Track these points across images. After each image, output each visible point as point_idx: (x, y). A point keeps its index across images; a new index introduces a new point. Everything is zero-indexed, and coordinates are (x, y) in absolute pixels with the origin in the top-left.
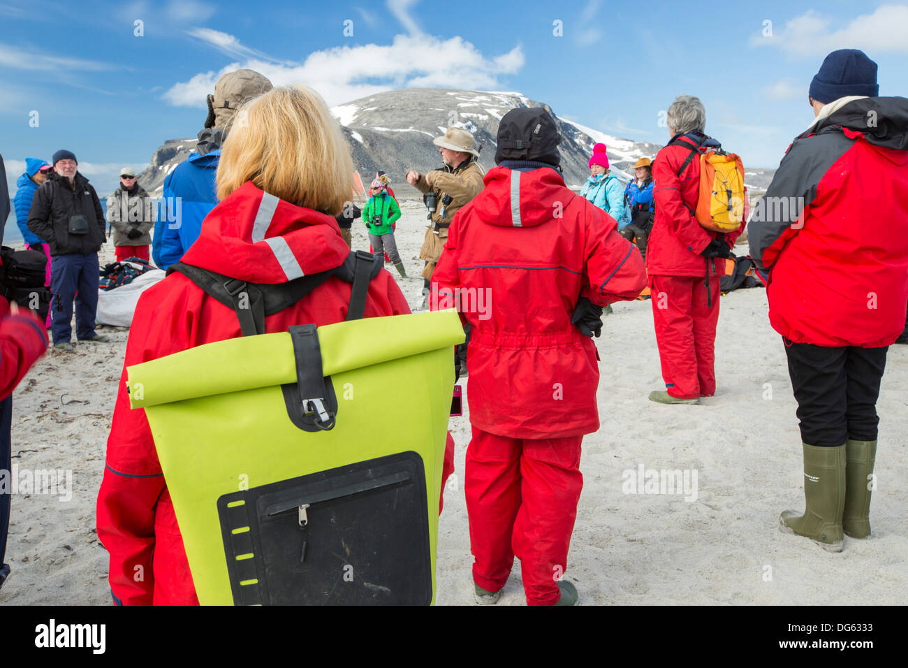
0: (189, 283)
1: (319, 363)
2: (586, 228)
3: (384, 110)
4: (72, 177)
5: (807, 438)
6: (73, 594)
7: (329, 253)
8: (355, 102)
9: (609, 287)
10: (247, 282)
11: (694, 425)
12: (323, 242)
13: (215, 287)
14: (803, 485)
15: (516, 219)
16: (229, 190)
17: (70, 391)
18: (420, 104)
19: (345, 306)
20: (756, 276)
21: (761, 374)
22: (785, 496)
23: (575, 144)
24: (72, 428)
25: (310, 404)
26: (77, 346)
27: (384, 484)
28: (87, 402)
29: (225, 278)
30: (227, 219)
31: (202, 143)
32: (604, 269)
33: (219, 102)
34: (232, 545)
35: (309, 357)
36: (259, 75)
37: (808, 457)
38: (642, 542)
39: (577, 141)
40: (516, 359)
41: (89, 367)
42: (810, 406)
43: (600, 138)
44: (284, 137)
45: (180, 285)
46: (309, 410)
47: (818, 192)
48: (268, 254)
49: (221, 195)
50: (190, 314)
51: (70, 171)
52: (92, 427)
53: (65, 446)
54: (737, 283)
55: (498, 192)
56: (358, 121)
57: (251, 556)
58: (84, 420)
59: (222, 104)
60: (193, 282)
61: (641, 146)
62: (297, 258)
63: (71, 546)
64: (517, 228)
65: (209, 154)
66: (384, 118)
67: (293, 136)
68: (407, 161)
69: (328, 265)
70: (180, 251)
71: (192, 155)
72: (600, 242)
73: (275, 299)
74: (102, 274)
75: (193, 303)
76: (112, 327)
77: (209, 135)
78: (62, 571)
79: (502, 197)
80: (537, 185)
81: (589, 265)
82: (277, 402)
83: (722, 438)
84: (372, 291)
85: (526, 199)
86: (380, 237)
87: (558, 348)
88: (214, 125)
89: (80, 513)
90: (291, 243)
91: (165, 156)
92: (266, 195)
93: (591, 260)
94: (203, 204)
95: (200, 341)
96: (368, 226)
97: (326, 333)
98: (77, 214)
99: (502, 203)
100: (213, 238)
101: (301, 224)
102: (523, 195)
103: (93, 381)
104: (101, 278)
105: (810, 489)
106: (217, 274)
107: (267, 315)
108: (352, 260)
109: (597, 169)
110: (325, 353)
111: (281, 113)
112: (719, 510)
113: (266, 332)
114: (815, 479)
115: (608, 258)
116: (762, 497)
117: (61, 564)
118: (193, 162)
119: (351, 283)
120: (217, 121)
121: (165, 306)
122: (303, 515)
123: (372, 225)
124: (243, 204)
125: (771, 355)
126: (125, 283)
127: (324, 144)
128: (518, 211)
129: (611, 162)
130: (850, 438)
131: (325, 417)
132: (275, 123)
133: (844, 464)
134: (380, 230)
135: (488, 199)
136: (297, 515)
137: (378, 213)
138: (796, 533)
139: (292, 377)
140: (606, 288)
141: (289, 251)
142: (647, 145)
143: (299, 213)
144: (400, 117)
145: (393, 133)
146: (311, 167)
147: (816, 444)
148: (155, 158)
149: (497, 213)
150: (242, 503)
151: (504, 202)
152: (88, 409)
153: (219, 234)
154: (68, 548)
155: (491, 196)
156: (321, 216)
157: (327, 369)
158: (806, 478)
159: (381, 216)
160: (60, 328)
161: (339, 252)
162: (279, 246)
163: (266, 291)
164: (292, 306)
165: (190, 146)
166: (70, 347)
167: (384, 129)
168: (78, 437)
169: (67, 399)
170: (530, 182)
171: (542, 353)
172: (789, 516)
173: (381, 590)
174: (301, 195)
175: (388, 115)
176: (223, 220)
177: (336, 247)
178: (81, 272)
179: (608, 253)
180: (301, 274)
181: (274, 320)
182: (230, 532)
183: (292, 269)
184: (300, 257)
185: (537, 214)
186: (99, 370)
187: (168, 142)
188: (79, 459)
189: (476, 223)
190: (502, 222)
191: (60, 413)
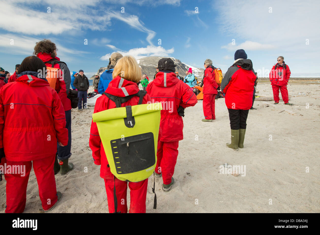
0: (106, 97)
1: (131, 114)
2: (182, 87)
3: (145, 61)
4: (82, 75)
5: (232, 128)
6: (84, 159)
7: (134, 91)
8: (139, 59)
9: (188, 102)
10: (118, 97)
11: (209, 126)
12: (133, 88)
13: (111, 97)
14: (231, 138)
15: (165, 85)
16: (115, 77)
17: (82, 119)
18: (153, 60)
19: (138, 102)
20: (222, 96)
21: (223, 116)
22: (227, 140)
23: (185, 68)
24: (82, 126)
25: (129, 122)
26: (83, 110)
27: (145, 139)
28: (85, 121)
29: (113, 96)
30: (114, 83)
31: (108, 68)
32: (187, 98)
33: (112, 59)
34: (114, 150)
35: (129, 112)
36: (120, 54)
37: (232, 132)
38: (198, 149)
39: (185, 67)
40: (163, 121)
41: (86, 114)
42: (233, 121)
43: (190, 67)
44: (126, 67)
45: (104, 97)
46: (129, 123)
47: (232, 78)
48: (121, 91)
49: (113, 78)
50: (106, 103)
51: (82, 74)
52: (86, 126)
53: (81, 130)
54: (218, 97)
55: (160, 78)
56: (140, 63)
57: (117, 152)
58: (85, 125)
59: (112, 60)
60: (107, 96)
61: (199, 69)
62: (127, 91)
63: (83, 150)
64: (165, 87)
65: (110, 70)
66: (145, 62)
67: (128, 66)
68: (150, 72)
69: (134, 93)
70: (104, 90)
71: (106, 70)
72: (186, 91)
73: (123, 100)
74: (88, 95)
75: (106, 101)
76: (90, 106)
77: (110, 66)
78: (81, 155)
79: (161, 79)
80: (171, 76)
81: (183, 97)
82: (123, 122)
83: (215, 129)
84: (144, 98)
85: (168, 80)
86: (145, 87)
87: (174, 119)
88: (111, 64)
89: (84, 143)
90: (126, 89)
91: (100, 71)
92: (122, 78)
93: (184, 96)
94: (108, 80)
95: (108, 108)
96: (142, 85)
97: (133, 107)
98: (82, 83)
99: (161, 81)
100: (111, 87)
101: (129, 84)
102: (167, 79)
103: (86, 117)
104: (88, 96)
105: (232, 138)
106: (112, 95)
107: (122, 103)
108: (140, 92)
109: (190, 73)
110: (133, 111)
111: (126, 61)
112: (214, 143)
113: (121, 107)
114: (233, 136)
115: (188, 95)
116: (223, 140)
117: (81, 153)
118: (106, 72)
119: (139, 97)
120: (111, 63)
121: (101, 101)
122: (128, 145)
123: (143, 85)
124: (117, 80)
125: (225, 112)
126: (92, 97)
127: (134, 68)
128: (166, 83)
129: (192, 72)
130: (240, 128)
131: (132, 125)
132: (124, 63)
133: (239, 133)
134: (145, 86)
135: (158, 80)
136: (127, 145)
137: (144, 82)
138: (229, 147)
139: (126, 117)
140: (187, 103)
141: (126, 90)
142: (200, 68)
143: (129, 82)
144: (149, 62)
145: (147, 66)
146: (131, 73)
147: (234, 129)
148: (98, 71)
149: (160, 83)
150: (115, 142)
151: (162, 80)
152: (85, 123)
153: (112, 86)
154: (82, 150)
155: (159, 79)
156: (133, 83)
157: (133, 115)
158: (231, 136)
159: (145, 83)
160: (80, 106)
161: (137, 90)
162: (124, 89)
163: (121, 98)
164: (127, 102)
165: (106, 68)
166: (82, 110)
167: (145, 65)
168: (83, 128)
169: (81, 121)
170: (169, 75)
171: (170, 120)
172: (228, 144)
173: (144, 161)
174: (129, 79)
175: (146, 62)
176: (113, 84)
177: (136, 89)
178: (83, 95)
179: (188, 94)
180: (128, 95)
181: (123, 104)
182: (113, 148)
183: (126, 94)
184: (128, 91)
185: (171, 84)
186: (87, 115)
187: (101, 68)
188: (84, 132)
189: (154, 86)
190: (161, 86)
191: (80, 123)
